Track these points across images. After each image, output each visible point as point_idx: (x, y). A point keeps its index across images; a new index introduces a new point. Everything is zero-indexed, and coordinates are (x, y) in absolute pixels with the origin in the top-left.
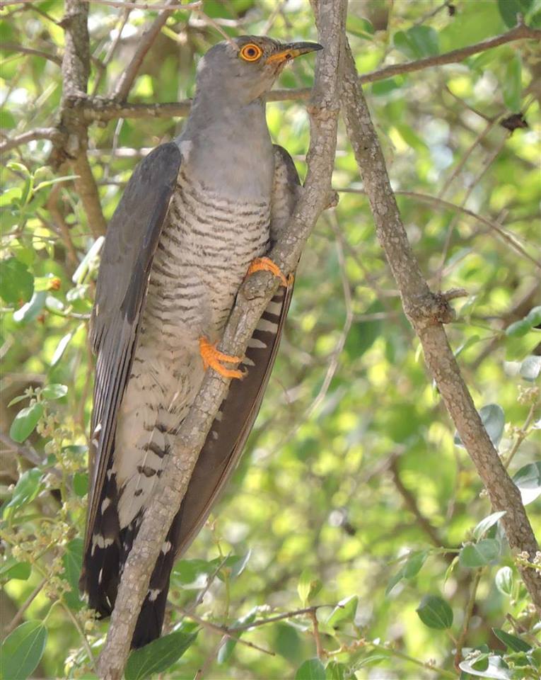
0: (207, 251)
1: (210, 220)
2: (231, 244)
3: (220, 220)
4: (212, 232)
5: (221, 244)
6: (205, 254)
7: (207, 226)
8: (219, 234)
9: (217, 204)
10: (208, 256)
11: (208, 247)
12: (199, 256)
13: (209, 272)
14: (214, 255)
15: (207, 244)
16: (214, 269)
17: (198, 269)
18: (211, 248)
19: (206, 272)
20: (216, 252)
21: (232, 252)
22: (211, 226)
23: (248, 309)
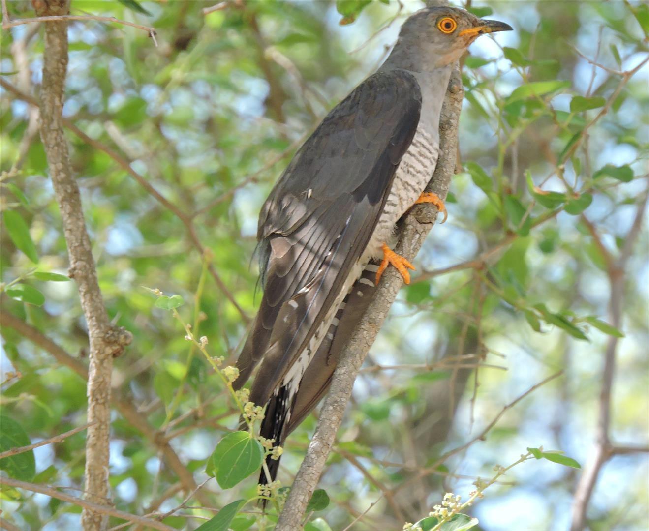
0: (411, 170)
1: (419, 145)
2: (426, 171)
3: (425, 147)
4: (417, 155)
5: (419, 167)
6: (408, 172)
7: (416, 148)
8: (421, 158)
9: (425, 134)
10: (409, 174)
11: (412, 166)
12: (404, 171)
13: (405, 188)
14: (414, 175)
15: (412, 164)
16: (409, 188)
17: (400, 182)
18: (414, 168)
19: (403, 188)
20: (415, 173)
21: (424, 178)
22: (418, 150)
23: (422, 230)
